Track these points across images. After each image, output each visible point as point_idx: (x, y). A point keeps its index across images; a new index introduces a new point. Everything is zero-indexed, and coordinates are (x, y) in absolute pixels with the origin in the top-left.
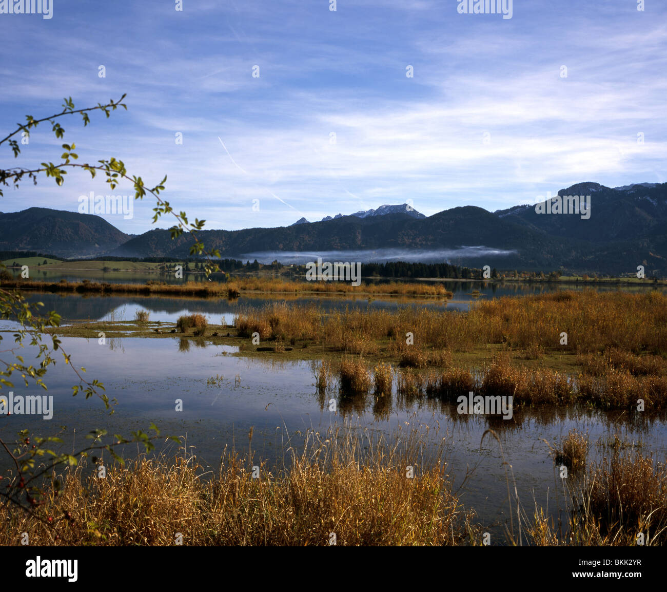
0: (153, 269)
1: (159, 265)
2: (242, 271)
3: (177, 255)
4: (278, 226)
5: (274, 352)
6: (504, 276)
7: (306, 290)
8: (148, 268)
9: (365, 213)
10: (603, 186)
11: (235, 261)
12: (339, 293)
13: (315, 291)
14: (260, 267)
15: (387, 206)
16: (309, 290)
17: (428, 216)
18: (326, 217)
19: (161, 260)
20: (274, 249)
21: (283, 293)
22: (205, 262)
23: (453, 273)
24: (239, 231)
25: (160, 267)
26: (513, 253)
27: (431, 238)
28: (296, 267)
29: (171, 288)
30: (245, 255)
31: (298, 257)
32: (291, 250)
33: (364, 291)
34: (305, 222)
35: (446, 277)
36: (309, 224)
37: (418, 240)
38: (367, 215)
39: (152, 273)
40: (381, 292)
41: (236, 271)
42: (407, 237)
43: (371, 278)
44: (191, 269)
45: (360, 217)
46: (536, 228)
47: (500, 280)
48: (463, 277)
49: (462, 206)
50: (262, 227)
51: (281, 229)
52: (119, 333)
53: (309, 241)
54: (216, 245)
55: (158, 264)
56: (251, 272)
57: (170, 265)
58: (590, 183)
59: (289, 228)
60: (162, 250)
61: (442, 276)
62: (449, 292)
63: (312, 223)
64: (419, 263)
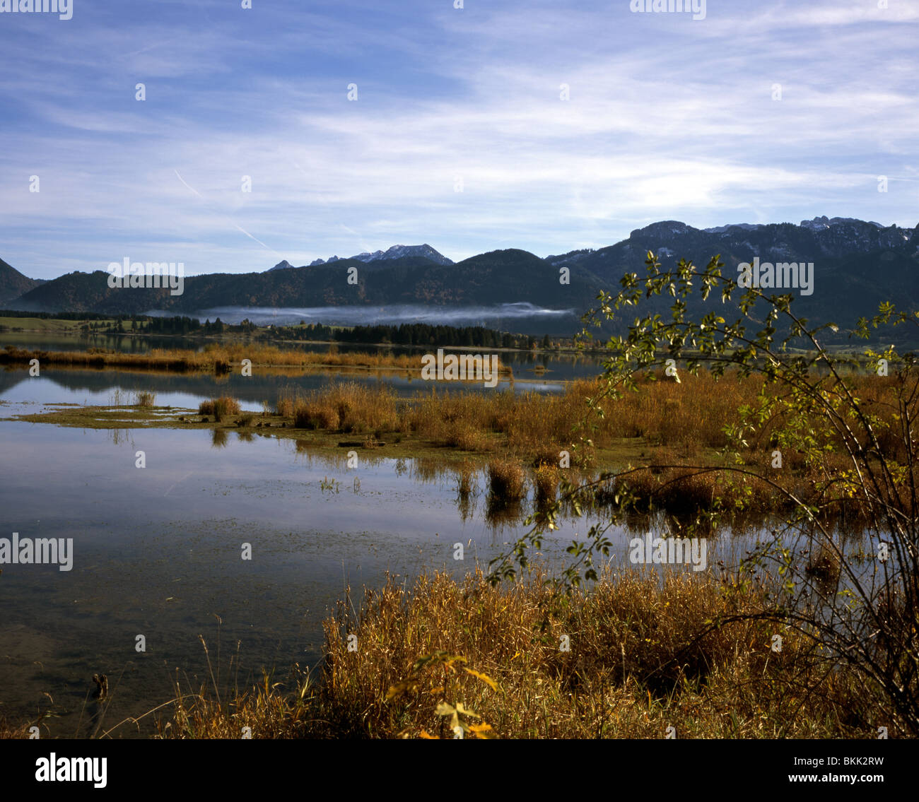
0: (70, 329)
1: (79, 324)
2: (198, 333)
3: (105, 310)
4: (249, 272)
5: (364, 448)
6: (559, 345)
7: (314, 363)
8: (63, 328)
9: (370, 255)
10: (689, 227)
11: (190, 320)
12: (360, 367)
13: (327, 364)
14: (225, 328)
15: (401, 247)
16: (318, 363)
17: (457, 262)
18: (316, 260)
19: (83, 317)
20: (245, 303)
21: (285, 366)
22: (146, 320)
23: (492, 340)
24: (194, 277)
25: (80, 327)
26: (569, 314)
27: (460, 291)
28: (275, 328)
29: (134, 358)
30: (203, 311)
31: (277, 316)
32: (267, 304)
33: (393, 364)
34: (287, 267)
35: (482, 346)
36: (292, 269)
37: (442, 294)
38: (373, 259)
39: (70, 334)
40: (416, 366)
41: (190, 333)
42: (428, 290)
43: (379, 345)
44: (126, 329)
45: (363, 260)
46: (601, 281)
47: (555, 350)
48: (505, 346)
49: (503, 249)
50: (227, 272)
51: (254, 276)
52: (133, 422)
53: (292, 293)
54: (162, 296)
55: (77, 322)
56: (211, 335)
57: (96, 324)
58: (674, 222)
59: (265, 274)
60: (84, 302)
61: (476, 344)
62: (507, 367)
63: (298, 268)
64: (446, 326)
